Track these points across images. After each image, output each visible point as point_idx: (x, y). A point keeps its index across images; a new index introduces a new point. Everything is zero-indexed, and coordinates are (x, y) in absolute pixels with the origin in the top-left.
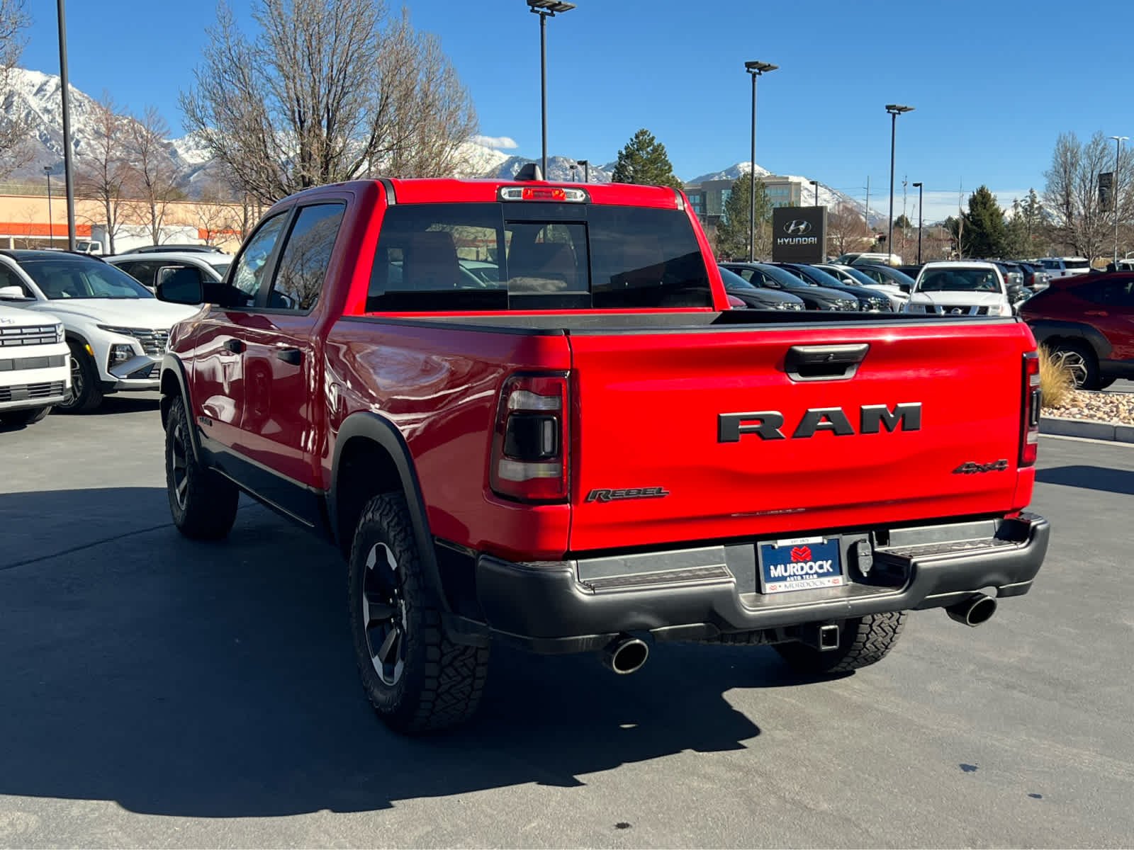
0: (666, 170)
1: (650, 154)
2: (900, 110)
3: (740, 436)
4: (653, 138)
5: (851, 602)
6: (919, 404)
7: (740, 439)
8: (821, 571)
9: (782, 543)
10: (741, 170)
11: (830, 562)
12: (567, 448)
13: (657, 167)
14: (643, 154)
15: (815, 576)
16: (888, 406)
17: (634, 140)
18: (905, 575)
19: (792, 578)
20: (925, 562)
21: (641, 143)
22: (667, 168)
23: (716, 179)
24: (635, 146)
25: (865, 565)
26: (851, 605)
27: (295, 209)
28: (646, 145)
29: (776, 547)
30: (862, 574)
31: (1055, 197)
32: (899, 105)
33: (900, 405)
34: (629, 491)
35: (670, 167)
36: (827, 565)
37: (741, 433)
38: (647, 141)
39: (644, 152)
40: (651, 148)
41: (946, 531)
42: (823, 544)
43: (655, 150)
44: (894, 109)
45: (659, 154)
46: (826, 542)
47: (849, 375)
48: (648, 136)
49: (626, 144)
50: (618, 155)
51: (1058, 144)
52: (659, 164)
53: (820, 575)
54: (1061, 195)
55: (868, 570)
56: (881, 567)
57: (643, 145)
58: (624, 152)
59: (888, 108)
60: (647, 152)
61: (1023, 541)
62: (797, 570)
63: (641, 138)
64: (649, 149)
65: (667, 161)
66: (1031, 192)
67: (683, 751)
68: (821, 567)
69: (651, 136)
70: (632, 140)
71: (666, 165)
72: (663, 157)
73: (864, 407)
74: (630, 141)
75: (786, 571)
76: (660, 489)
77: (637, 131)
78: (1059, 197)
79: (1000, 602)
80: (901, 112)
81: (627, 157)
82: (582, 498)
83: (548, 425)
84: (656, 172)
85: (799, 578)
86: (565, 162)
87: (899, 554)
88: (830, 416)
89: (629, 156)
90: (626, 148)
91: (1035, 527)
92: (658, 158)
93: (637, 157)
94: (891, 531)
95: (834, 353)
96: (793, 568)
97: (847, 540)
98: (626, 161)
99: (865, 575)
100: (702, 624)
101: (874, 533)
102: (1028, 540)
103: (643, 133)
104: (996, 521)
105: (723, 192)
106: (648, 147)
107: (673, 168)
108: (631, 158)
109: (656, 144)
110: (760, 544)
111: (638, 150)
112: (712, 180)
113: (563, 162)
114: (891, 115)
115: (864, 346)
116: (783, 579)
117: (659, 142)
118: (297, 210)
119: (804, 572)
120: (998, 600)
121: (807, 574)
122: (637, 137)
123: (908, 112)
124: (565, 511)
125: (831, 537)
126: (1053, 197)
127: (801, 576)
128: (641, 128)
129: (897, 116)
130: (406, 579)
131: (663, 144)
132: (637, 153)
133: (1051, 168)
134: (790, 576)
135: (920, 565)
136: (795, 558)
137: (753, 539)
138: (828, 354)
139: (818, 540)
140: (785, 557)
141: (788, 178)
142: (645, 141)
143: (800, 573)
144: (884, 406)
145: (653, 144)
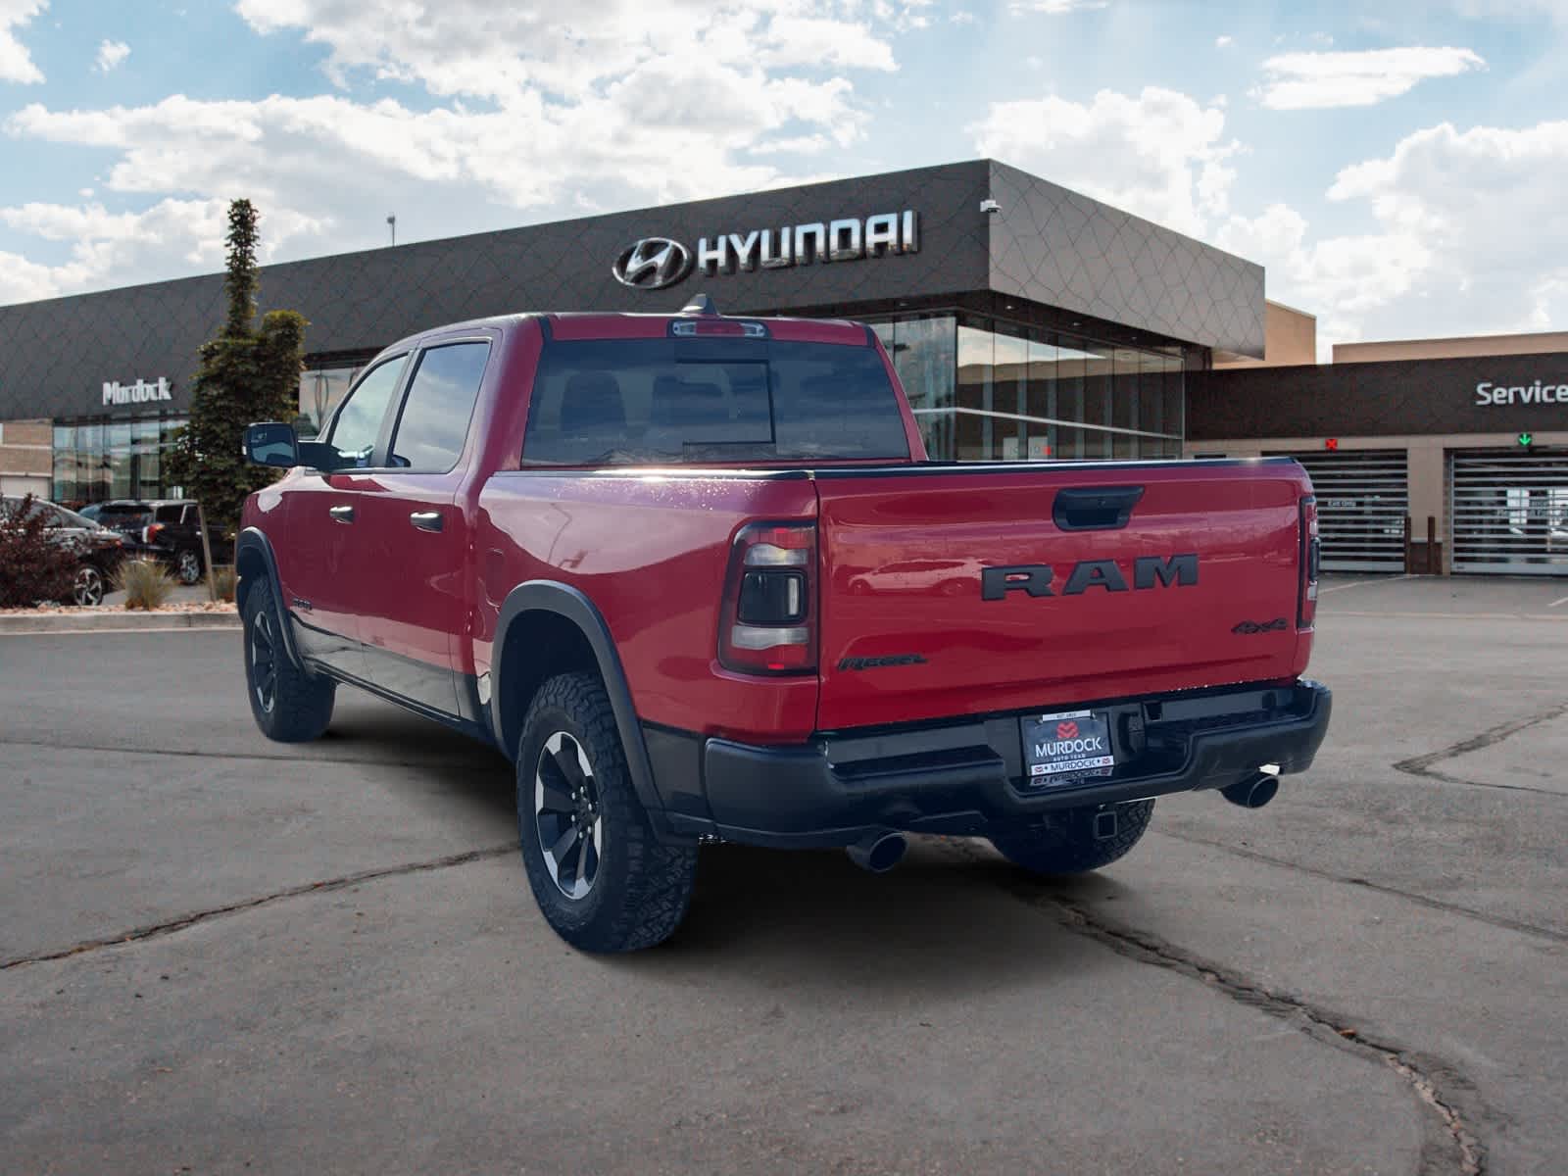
27: (418, 351)
62: (1064, 749)
68: (1089, 744)
79: (1282, 779)
118: (420, 353)
120: (1280, 777)
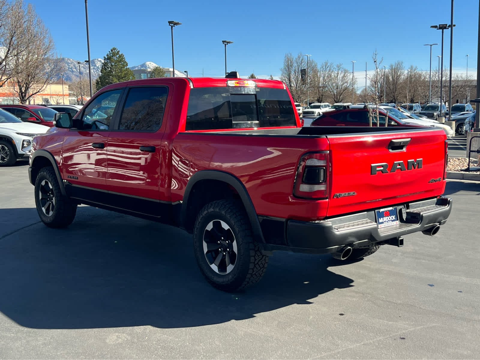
0: (125, 65)
1: (118, 58)
2: (229, 42)
3: (377, 172)
4: (119, 51)
5: (407, 229)
6: (422, 159)
7: (377, 173)
8: (392, 219)
9: (382, 210)
10: (147, 65)
11: (394, 216)
12: (328, 178)
13: (122, 64)
14: (115, 58)
15: (391, 221)
16: (415, 160)
17: (111, 52)
18: (419, 219)
19: (385, 223)
20: (424, 214)
21: (114, 54)
22: (125, 64)
23: (137, 69)
24: (111, 54)
25: (404, 216)
26: (407, 230)
28: (116, 54)
29: (381, 212)
30: (404, 219)
31: (285, 79)
32: (228, 41)
33: (418, 159)
34: (345, 194)
35: (127, 64)
36: (394, 217)
37: (377, 171)
38: (116, 52)
39: (115, 57)
40: (118, 55)
41: (423, 204)
42: (392, 210)
43: (120, 56)
44: (225, 42)
45: (122, 58)
46: (393, 209)
47: (404, 150)
48: (117, 50)
49: (107, 54)
50: (104, 58)
51: (285, 57)
52: (122, 63)
53: (393, 221)
54: (287, 78)
55: (405, 218)
56: (409, 217)
57: (115, 54)
58: (106, 57)
59: (223, 42)
60: (117, 57)
61: (446, 205)
63: (114, 51)
64: (117, 56)
65: (126, 61)
66: (271, 76)
67: (334, 289)
69: (118, 50)
70: (110, 52)
71: (125, 63)
72: (124, 59)
73: (409, 161)
74: (109, 52)
75: (383, 220)
76: (354, 193)
77: (112, 48)
78: (286, 79)
80: (228, 44)
81: (108, 59)
82: (332, 197)
83: (322, 171)
84: (121, 66)
85: (387, 222)
86: (68, 60)
87: (415, 212)
88: (401, 164)
89: (109, 58)
90: (107, 55)
91: (449, 200)
92: (121, 59)
93: (112, 59)
94: (410, 204)
95: (403, 142)
96: (385, 219)
97: (399, 208)
98: (108, 61)
99: (405, 220)
100: (367, 240)
101: (405, 205)
102: (448, 205)
103: (114, 49)
104: (436, 199)
105: (142, 74)
106: (117, 55)
107: (128, 65)
108: (110, 60)
109: (120, 54)
110: (376, 211)
111: (112, 56)
112: (135, 69)
113: (67, 60)
114: (224, 45)
115: (410, 139)
116: (382, 223)
117: (121, 53)
119: (388, 220)
121: (389, 221)
122: (112, 51)
123: (231, 44)
124: (326, 202)
125: (394, 207)
126: (284, 79)
127: (387, 221)
128: (114, 47)
129: (226, 45)
130: (239, 233)
131: (123, 54)
132: (112, 57)
133: (283, 67)
134: (384, 222)
135: (423, 215)
136: (385, 215)
137: (374, 209)
138: (401, 142)
139: (391, 208)
140: (382, 215)
141: (169, 69)
142: (115, 52)
143: (387, 220)
144: (413, 160)
145: (119, 54)
